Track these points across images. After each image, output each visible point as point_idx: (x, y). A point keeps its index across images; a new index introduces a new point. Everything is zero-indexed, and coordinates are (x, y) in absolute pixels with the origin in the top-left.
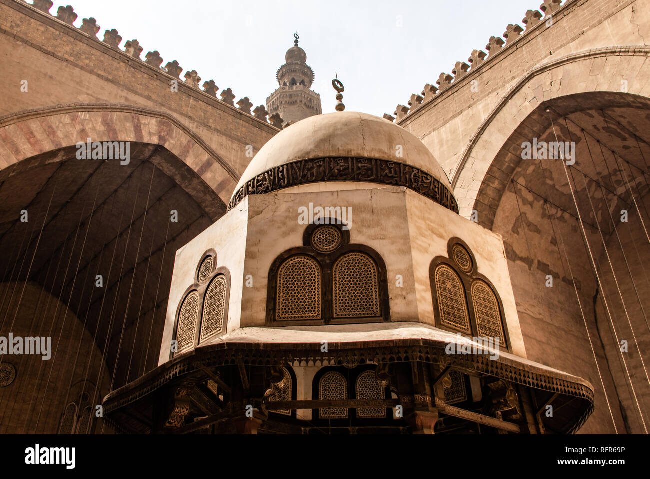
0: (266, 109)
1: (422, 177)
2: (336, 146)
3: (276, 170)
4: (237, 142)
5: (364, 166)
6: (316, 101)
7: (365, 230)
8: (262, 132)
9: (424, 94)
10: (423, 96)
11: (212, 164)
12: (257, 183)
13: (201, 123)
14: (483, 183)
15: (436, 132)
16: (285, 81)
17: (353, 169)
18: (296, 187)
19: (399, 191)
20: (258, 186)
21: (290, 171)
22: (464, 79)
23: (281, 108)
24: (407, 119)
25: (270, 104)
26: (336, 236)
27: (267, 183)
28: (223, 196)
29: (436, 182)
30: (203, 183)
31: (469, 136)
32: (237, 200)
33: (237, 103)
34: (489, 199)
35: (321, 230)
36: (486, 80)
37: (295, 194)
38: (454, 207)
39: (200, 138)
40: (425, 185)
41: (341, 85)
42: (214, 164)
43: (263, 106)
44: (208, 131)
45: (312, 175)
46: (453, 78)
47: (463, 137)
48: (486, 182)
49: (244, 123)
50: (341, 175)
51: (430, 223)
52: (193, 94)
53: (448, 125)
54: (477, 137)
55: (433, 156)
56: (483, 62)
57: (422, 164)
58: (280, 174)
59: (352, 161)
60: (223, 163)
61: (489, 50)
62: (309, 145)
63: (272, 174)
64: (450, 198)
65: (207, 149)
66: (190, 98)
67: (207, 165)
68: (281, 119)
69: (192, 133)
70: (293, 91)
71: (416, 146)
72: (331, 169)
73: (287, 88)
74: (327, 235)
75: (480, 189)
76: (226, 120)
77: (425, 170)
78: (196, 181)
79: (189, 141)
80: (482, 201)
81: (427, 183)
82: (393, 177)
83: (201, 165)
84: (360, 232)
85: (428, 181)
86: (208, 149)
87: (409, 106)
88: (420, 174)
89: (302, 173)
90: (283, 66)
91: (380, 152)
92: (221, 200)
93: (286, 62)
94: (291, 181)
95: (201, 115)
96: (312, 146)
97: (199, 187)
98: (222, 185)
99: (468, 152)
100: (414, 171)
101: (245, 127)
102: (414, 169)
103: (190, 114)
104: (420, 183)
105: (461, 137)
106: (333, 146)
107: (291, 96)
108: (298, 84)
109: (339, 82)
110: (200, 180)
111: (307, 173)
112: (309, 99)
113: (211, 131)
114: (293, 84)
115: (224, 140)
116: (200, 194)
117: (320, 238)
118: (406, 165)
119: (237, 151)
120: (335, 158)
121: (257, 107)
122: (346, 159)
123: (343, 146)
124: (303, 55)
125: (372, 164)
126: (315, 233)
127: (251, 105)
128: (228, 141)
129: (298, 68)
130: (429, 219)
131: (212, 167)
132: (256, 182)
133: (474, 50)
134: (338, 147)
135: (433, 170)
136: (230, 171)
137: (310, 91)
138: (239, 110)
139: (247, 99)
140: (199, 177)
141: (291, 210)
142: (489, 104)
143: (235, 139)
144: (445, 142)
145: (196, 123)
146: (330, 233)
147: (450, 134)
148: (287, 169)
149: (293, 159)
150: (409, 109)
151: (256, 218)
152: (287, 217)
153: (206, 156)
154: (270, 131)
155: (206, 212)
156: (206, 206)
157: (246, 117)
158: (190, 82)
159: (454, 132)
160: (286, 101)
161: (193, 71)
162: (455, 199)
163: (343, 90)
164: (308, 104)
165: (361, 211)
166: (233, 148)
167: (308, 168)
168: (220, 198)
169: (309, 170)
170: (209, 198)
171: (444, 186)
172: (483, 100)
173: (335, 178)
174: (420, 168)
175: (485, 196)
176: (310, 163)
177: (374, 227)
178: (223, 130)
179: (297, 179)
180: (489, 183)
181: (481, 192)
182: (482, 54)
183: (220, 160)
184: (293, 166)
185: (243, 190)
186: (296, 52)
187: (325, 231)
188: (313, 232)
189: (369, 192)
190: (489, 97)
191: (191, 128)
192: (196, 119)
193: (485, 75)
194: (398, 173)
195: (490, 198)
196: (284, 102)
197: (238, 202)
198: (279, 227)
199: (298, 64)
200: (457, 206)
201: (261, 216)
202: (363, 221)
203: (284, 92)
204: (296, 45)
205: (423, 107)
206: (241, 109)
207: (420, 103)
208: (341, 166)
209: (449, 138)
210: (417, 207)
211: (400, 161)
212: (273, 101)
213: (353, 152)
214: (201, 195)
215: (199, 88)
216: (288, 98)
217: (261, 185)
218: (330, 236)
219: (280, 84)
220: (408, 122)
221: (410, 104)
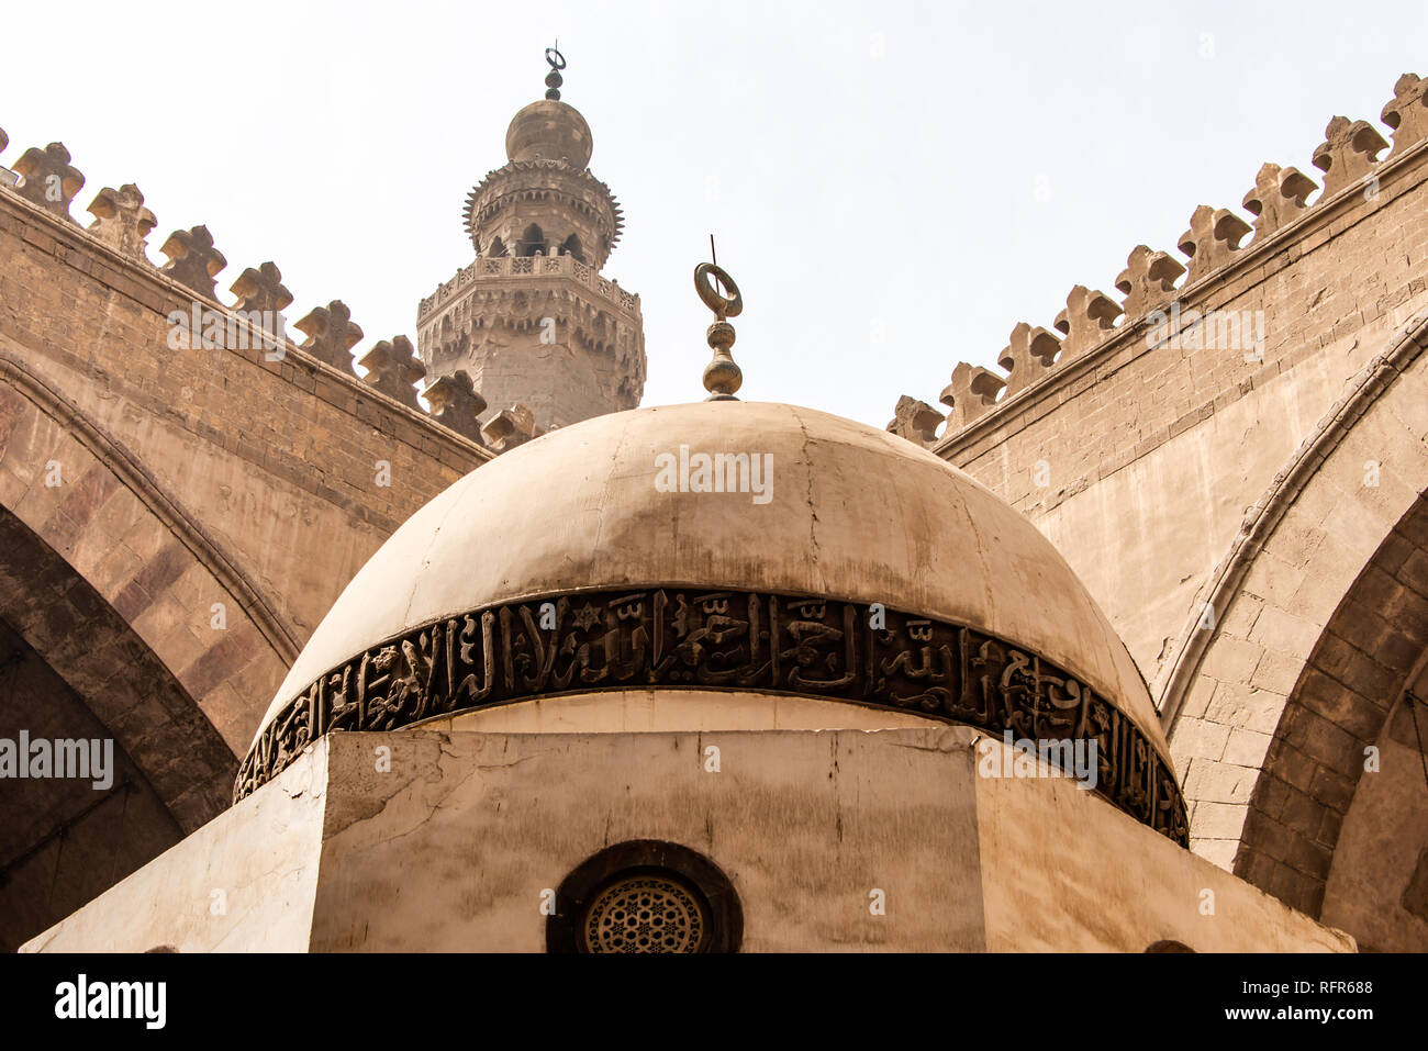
0: (416, 355)
1: (1045, 685)
2: (700, 545)
3: (450, 633)
4: (287, 485)
5: (811, 632)
6: (620, 325)
7: (803, 902)
8: (396, 447)
9: (1063, 326)
10: (1060, 336)
11: (178, 573)
12: (369, 679)
13: (143, 402)
14: (1293, 701)
15: (1109, 484)
16: (498, 239)
17: (764, 643)
18: (528, 705)
19: (948, 744)
20: (369, 694)
21: (507, 639)
22: (1225, 277)
23: (476, 347)
24: (994, 423)
25: (430, 326)
26: (682, 922)
27: (407, 681)
28: (218, 710)
29: (1100, 709)
30: (137, 650)
31: (1240, 508)
32: (282, 745)
33: (297, 326)
34: (1315, 770)
35: (624, 896)
36: (1310, 289)
37: (523, 737)
38: (1169, 813)
39: (134, 462)
40: (1056, 721)
41: (731, 287)
42: (188, 575)
43: (402, 344)
44: (171, 437)
45: (597, 658)
46: (1179, 270)
47: (1215, 512)
48: (1304, 702)
49: (323, 407)
50: (717, 665)
51: (1068, 881)
52: (119, 283)
53: (1156, 458)
54: (1273, 512)
55: (1091, 603)
56: (1302, 215)
57: (1048, 631)
58: (466, 647)
59: (764, 611)
60: (224, 571)
61: (1326, 170)
62: (591, 533)
63: (429, 645)
64: (1152, 776)
65: (164, 508)
66: (107, 296)
67: (162, 575)
68: (475, 397)
69: (103, 441)
70: (526, 280)
71: (1022, 558)
72: (673, 638)
73: (506, 266)
74: (645, 915)
75: (1279, 729)
76: (247, 393)
77: (1059, 660)
78: (107, 640)
79: (90, 474)
80: (1284, 776)
81: (1061, 713)
82: (924, 682)
83: (133, 574)
84: (782, 909)
85: (1070, 704)
86: (166, 512)
87: (1003, 374)
88: (1036, 675)
89: (553, 649)
90: (493, 178)
91: (877, 577)
92: (207, 725)
93: (506, 162)
94: (509, 681)
95: (146, 369)
96: (602, 540)
97: (120, 665)
98: (218, 661)
99: (1233, 574)
100: (1010, 661)
101: (325, 423)
102: (1014, 654)
103: (103, 362)
104: (1036, 712)
105: (1209, 510)
106: (687, 543)
107: (520, 299)
108: (554, 251)
109: (721, 275)
110: (125, 638)
111: (576, 649)
112: (594, 313)
113: (181, 437)
114: (530, 252)
115: (235, 473)
116: (121, 696)
117: (618, 929)
118: (980, 636)
119: (287, 522)
120: (691, 592)
121: (380, 343)
122: (737, 598)
123: (729, 544)
124: (577, 135)
125: (841, 627)
126: (596, 905)
127: (357, 335)
128: (251, 481)
129: (554, 186)
130: (1066, 866)
131: (179, 583)
132: (361, 676)
133: (1266, 166)
134: (707, 546)
135: (1091, 659)
136: (252, 604)
137: (602, 282)
138: (305, 356)
139: (339, 309)
140: (122, 626)
141: (504, 805)
142: (1320, 384)
143: (280, 471)
144: (1143, 528)
145: (123, 401)
146: (658, 909)
147: (1162, 497)
148: (495, 627)
149: (520, 590)
150: (1002, 384)
151: (357, 833)
152: (483, 834)
153: (156, 540)
154: (428, 445)
155: (141, 772)
156: (146, 749)
157: (333, 384)
158: (110, 235)
159: (1181, 489)
160: (499, 320)
161: (126, 188)
162: (1172, 779)
163: (735, 307)
164: (591, 333)
165: (792, 823)
166: (267, 510)
167: (580, 630)
168: (203, 717)
169: (583, 636)
170: (156, 711)
171: (1130, 724)
172: (1297, 367)
173: (688, 675)
174: (1036, 647)
175: (1299, 756)
176: (588, 609)
177: (840, 893)
178: (234, 433)
179: (532, 670)
180: (1315, 702)
181: (1284, 740)
182: (1296, 185)
183: (212, 558)
184: (522, 621)
185: (306, 706)
186: (551, 125)
187: (639, 900)
188: (589, 899)
189: (826, 742)
190: (1323, 356)
191: (101, 421)
192: (126, 384)
193: (1307, 265)
194: (949, 666)
195: (1318, 764)
196: (489, 323)
197: (282, 754)
198: (450, 875)
199: (556, 170)
200: (1183, 808)
201: (378, 823)
202: (795, 863)
203: (495, 281)
204: (553, 94)
205: (1058, 380)
206: (311, 351)
207: (1048, 363)
208: (717, 628)
209: (1162, 511)
210: (1018, 817)
211: (956, 619)
212: (447, 317)
213: (766, 571)
214: (127, 698)
215: (146, 260)
216: (508, 308)
217: (383, 690)
218: (658, 922)
219: (478, 248)
220: (998, 437)
221: (1007, 363)
